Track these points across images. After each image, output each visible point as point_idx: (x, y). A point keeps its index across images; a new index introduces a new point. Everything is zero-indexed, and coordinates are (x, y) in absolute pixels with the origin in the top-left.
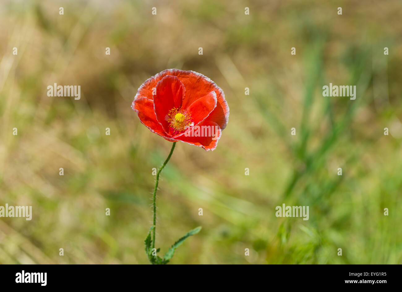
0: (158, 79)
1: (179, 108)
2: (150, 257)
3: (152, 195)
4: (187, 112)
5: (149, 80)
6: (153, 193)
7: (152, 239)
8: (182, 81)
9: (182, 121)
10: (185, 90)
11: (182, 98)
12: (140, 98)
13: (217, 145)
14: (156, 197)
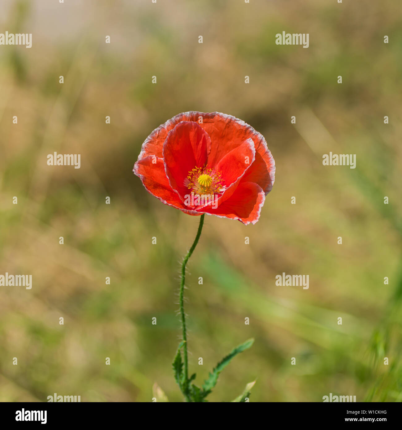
0: (170, 128)
1: (203, 167)
2: (182, 387)
3: (178, 296)
4: (216, 173)
5: (157, 131)
6: (179, 294)
7: (183, 361)
8: (205, 128)
9: (208, 186)
10: (211, 141)
11: (206, 152)
12: (146, 157)
13: (259, 216)
14: (184, 300)
